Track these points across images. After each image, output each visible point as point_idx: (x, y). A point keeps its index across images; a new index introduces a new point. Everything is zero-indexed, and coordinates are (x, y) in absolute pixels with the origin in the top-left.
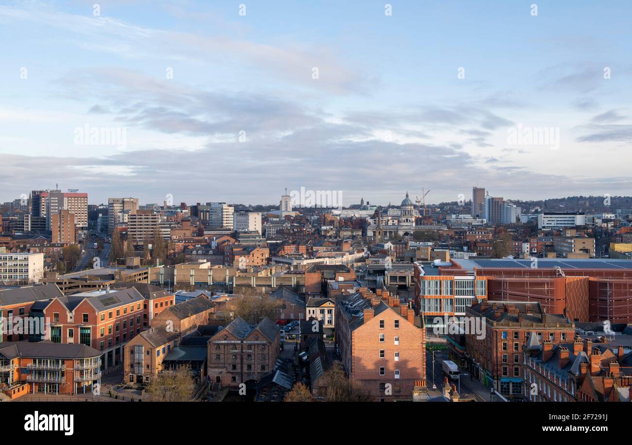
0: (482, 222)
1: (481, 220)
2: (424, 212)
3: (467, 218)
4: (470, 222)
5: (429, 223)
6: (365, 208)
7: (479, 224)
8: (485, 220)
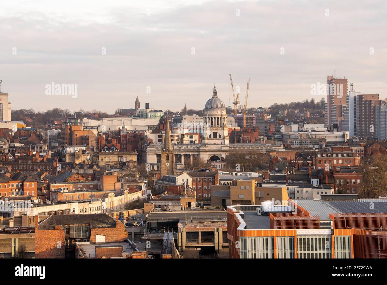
0: (343, 136)
1: (341, 133)
2: (245, 121)
3: (318, 129)
4: (323, 137)
5: (253, 140)
6: (142, 115)
7: (338, 140)
8: (347, 133)
